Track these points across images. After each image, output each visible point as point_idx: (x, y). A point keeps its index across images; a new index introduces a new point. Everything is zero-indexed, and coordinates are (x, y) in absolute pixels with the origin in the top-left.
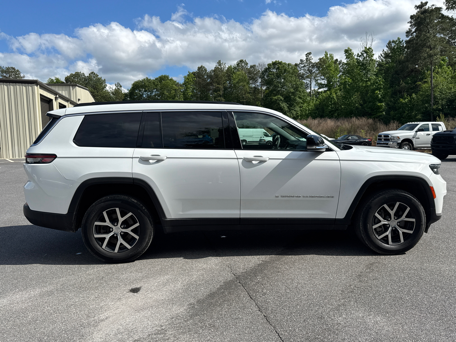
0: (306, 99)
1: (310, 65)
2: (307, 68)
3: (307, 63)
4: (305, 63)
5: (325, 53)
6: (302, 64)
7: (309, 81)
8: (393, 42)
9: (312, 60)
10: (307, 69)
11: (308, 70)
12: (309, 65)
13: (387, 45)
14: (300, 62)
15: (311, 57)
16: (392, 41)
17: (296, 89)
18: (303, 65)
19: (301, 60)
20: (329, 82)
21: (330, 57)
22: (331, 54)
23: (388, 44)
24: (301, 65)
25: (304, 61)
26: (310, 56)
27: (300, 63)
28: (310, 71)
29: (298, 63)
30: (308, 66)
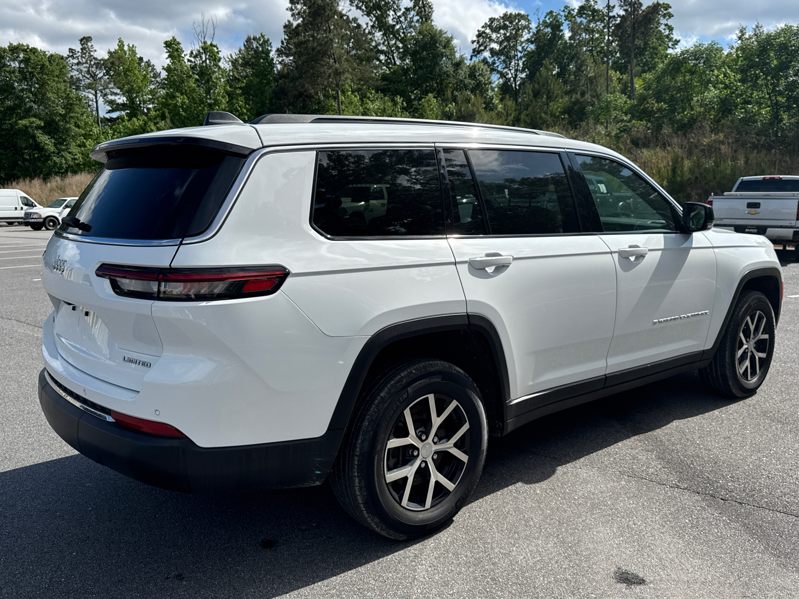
0: (91, 131)
1: (92, 63)
2: (86, 67)
3: (84, 57)
4: (80, 58)
5: (119, 42)
6: (74, 58)
7: (94, 95)
8: (254, 39)
9: (95, 53)
10: (86, 70)
11: (88, 72)
12: (89, 62)
13: (246, 44)
14: (68, 53)
15: (92, 46)
16: (252, 38)
17: (69, 107)
18: (76, 61)
19: (71, 50)
20: (131, 100)
21: (129, 50)
22: (131, 46)
23: (247, 42)
24: (70, 59)
25: (78, 52)
26: (89, 44)
27: (69, 56)
28: (94, 76)
29: (65, 55)
30: (86, 63)
